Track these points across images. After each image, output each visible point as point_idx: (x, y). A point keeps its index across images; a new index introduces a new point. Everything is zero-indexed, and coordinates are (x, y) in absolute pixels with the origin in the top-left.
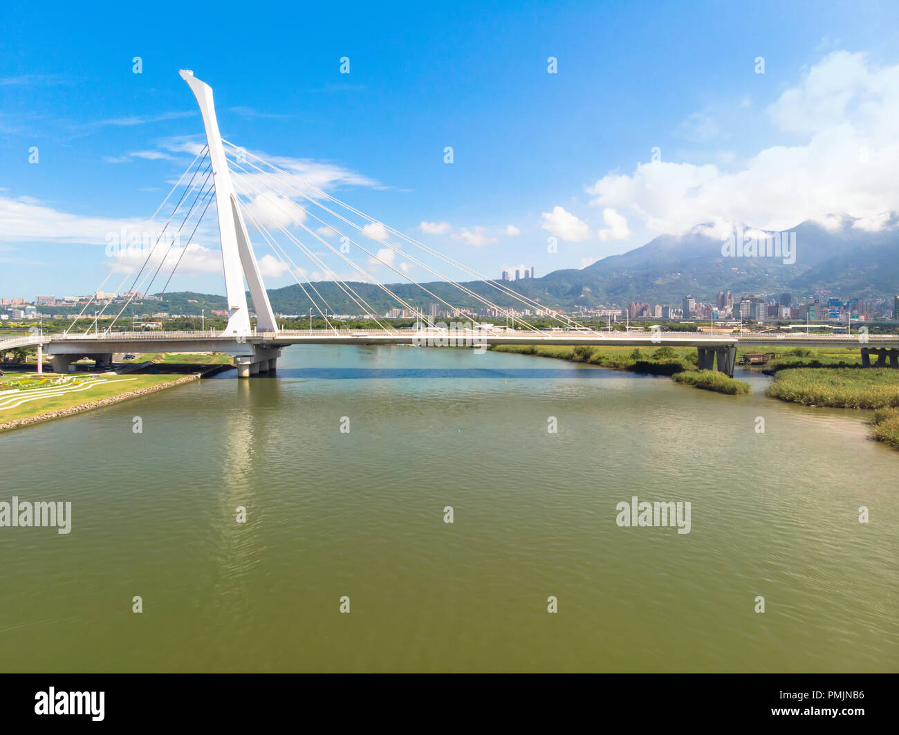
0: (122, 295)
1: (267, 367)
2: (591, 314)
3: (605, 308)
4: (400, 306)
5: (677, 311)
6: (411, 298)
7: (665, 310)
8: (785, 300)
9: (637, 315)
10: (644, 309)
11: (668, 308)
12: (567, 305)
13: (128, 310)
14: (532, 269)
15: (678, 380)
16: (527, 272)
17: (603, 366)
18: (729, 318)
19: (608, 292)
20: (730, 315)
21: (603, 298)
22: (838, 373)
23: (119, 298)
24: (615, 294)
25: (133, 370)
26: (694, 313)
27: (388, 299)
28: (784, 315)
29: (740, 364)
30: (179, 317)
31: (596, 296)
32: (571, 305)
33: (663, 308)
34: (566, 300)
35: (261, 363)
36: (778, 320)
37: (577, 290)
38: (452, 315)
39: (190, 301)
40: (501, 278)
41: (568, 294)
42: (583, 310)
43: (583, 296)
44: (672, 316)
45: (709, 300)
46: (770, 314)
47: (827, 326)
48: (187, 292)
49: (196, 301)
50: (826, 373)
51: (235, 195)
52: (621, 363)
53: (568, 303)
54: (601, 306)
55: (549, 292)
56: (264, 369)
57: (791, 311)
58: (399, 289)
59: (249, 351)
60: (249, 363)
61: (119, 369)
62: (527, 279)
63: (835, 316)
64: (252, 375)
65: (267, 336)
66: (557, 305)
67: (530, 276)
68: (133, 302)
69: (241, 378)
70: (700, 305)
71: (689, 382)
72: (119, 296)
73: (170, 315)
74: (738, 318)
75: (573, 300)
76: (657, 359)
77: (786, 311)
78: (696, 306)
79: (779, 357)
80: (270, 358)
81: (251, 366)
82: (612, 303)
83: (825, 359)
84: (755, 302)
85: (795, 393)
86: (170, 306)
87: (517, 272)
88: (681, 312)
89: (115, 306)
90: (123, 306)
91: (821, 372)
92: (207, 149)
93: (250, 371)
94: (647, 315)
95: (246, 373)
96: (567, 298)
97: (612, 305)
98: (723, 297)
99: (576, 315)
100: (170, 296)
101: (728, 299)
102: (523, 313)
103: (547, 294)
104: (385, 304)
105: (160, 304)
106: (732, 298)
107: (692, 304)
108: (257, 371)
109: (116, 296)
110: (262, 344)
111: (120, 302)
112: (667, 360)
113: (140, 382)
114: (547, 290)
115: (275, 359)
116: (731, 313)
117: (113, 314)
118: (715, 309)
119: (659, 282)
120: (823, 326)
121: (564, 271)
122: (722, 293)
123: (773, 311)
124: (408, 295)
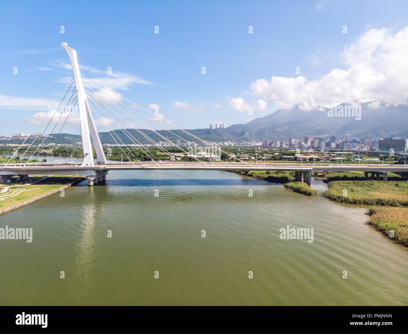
0: (33, 134)
1: (101, 180)
2: (249, 144)
3: (255, 141)
4: (163, 140)
5: (287, 144)
6: (169, 136)
7: (281, 143)
8: (333, 139)
9: (269, 145)
10: (272, 143)
11: (283, 143)
12: (239, 140)
13: (36, 141)
14: (223, 123)
15: (286, 187)
16: (220, 125)
17: (254, 178)
18: (309, 148)
19: (257, 134)
20: (310, 146)
21: (254, 137)
22: (355, 183)
23: (31, 136)
24: (260, 135)
25: (38, 182)
26: (294, 145)
27: (158, 137)
28: (333, 147)
29: (313, 176)
30: (60, 145)
31: (251, 136)
32: (240, 140)
33: (280, 142)
34: (238, 138)
35: (99, 179)
36: (330, 149)
37: (243, 133)
38: (187, 145)
39: (66, 138)
40: (209, 128)
41: (239, 135)
42: (245, 143)
43: (245, 136)
44: (284, 146)
45: (300, 138)
46: (327, 146)
47: (351, 153)
48: (64, 133)
49: (69, 138)
50: (349, 183)
51: (87, 100)
52: (262, 177)
53: (239, 139)
54: (253, 141)
55: (230, 134)
56: (100, 181)
57: (336, 145)
58: (163, 133)
59: (93, 174)
60: (93, 179)
61: (31, 182)
62: (220, 128)
63: (354, 147)
64: (95, 184)
65: (102, 167)
66: (234, 140)
67: (222, 127)
68: (38, 138)
69: (89, 186)
70: (296, 141)
71: (291, 188)
72: (31, 135)
73: (56, 144)
74: (313, 148)
75: (241, 138)
76: (277, 174)
77: (334, 144)
78: (295, 142)
79: (330, 172)
80: (103, 176)
81: (94, 180)
82: (258, 139)
83: (349, 174)
84: (321, 140)
85: (336, 196)
86: (56, 140)
87: (216, 125)
88: (288, 144)
89: (29, 140)
90: (34, 140)
91: (347, 183)
92: (74, 79)
93: (94, 182)
94: (274, 146)
95: (92, 183)
96: (238, 137)
97: (258, 140)
98: (307, 137)
99: (243, 145)
100: (56, 135)
101: (309, 139)
102: (219, 144)
103: (230, 135)
104: (156, 139)
105: (51, 139)
106: (311, 138)
107: (293, 141)
108: (97, 182)
109: (30, 135)
110: (99, 170)
111: (32, 138)
112: (282, 175)
113: (42, 190)
114: (229, 133)
115: (105, 176)
116: (310, 145)
117: (28, 144)
118: (303, 143)
119: (279, 130)
120: (349, 153)
121: (237, 125)
122: (306, 136)
123: (328, 145)
124: (167, 135)
